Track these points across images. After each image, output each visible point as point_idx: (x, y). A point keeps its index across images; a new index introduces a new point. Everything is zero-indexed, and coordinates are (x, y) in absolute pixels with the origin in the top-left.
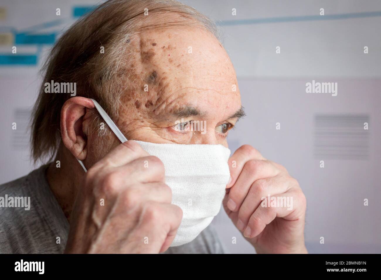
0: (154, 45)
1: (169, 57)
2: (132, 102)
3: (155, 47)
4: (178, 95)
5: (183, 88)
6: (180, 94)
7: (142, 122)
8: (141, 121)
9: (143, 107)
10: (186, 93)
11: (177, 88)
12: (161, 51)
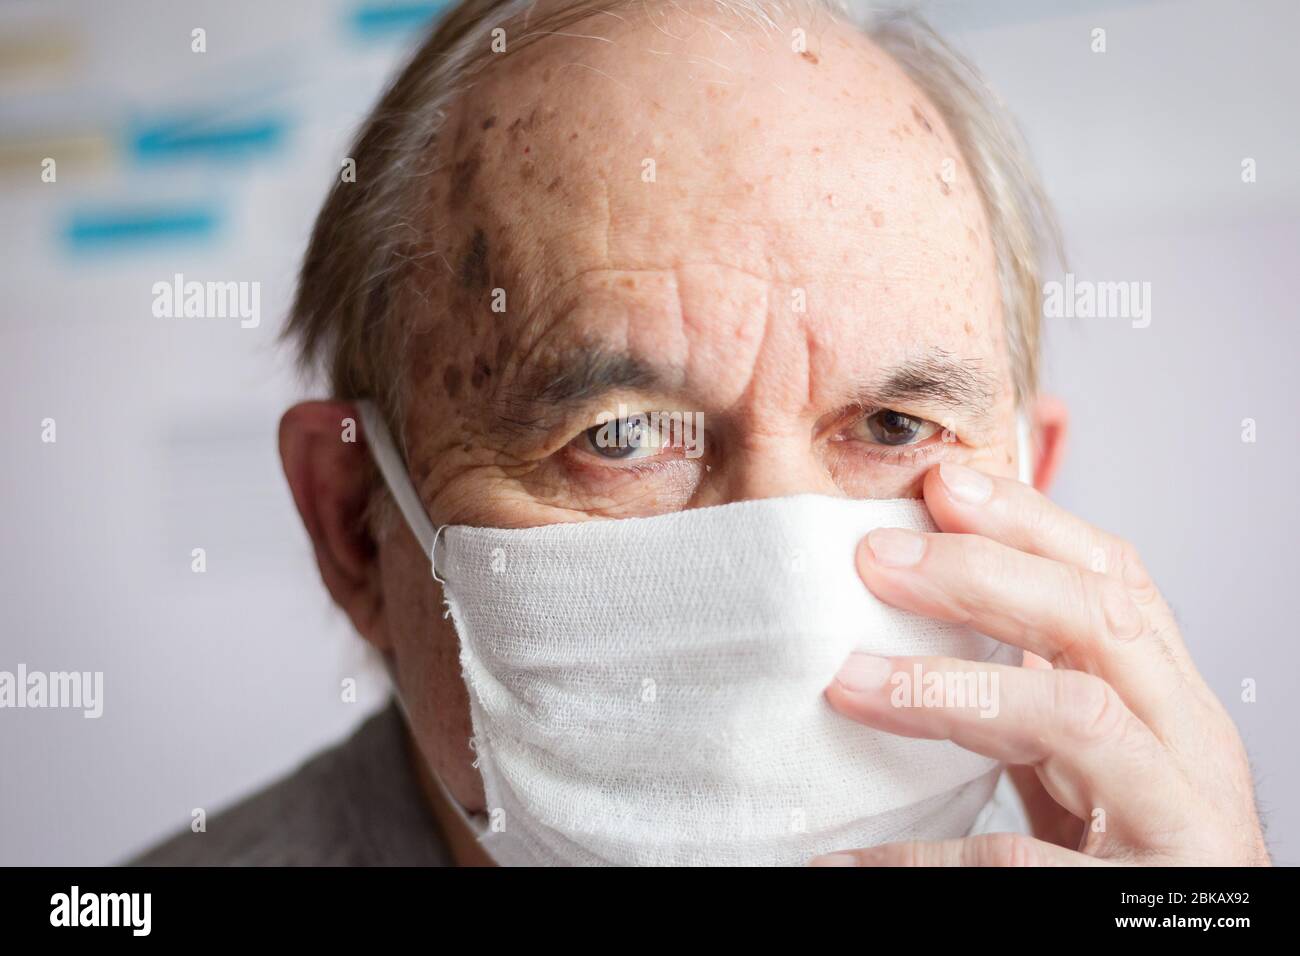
0: (488, 124)
1: (525, 158)
2: (437, 378)
3: (490, 131)
4: (553, 312)
5: (566, 276)
6: (559, 304)
7: (467, 449)
8: (464, 446)
9: (467, 387)
10: (576, 299)
11: (547, 281)
12: (505, 139)
